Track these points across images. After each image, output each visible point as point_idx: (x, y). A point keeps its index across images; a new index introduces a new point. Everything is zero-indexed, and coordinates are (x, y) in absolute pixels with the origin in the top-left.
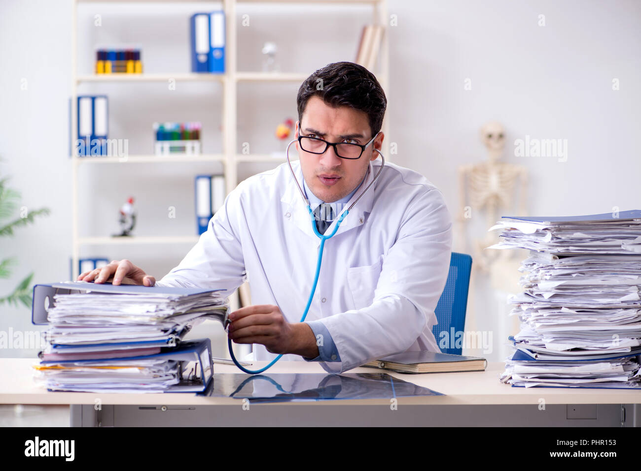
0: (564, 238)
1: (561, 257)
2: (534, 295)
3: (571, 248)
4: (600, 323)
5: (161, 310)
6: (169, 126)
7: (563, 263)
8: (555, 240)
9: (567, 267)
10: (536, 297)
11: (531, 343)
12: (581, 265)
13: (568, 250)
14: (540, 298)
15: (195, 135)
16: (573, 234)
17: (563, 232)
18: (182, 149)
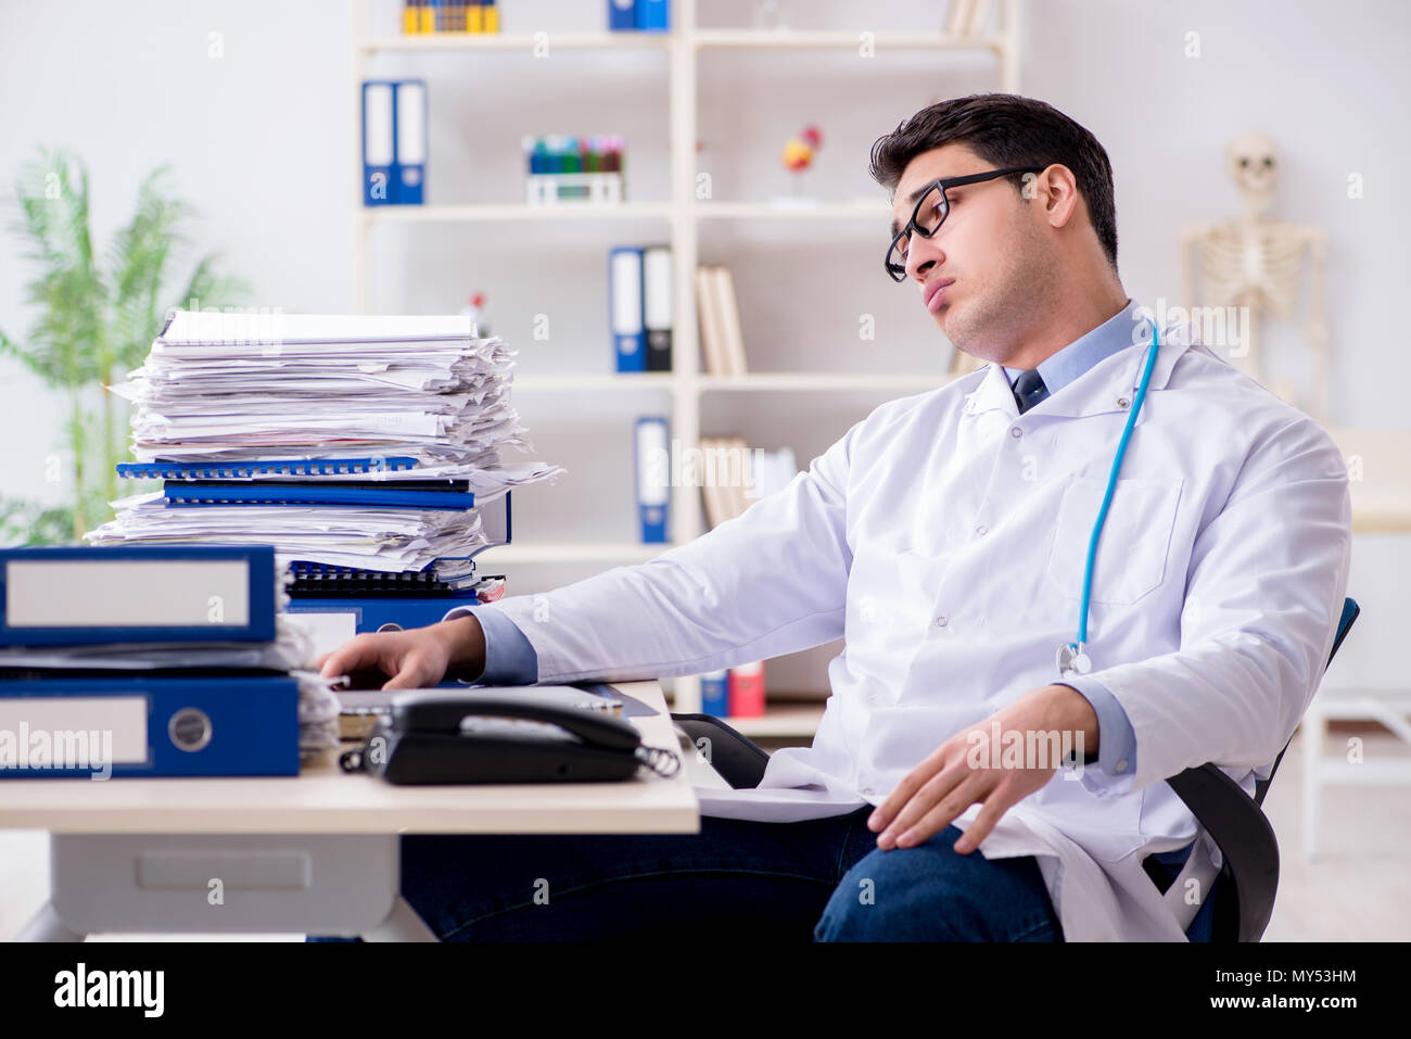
6: (557, 144)
15: (611, 163)
18: (584, 192)
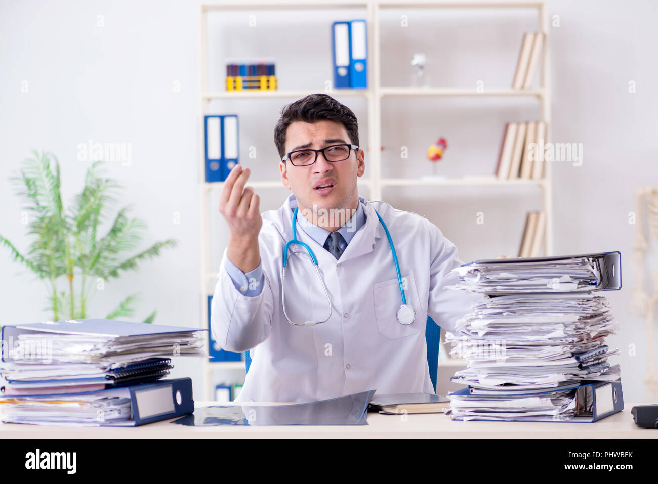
0: (492, 277)
1: (491, 297)
2: (470, 333)
3: (498, 287)
4: (529, 359)
5: (98, 349)
7: (494, 302)
8: (483, 280)
9: (499, 306)
10: (472, 335)
11: (467, 378)
12: (513, 304)
13: (495, 289)
14: (475, 336)
16: (499, 274)
17: (492, 272)
